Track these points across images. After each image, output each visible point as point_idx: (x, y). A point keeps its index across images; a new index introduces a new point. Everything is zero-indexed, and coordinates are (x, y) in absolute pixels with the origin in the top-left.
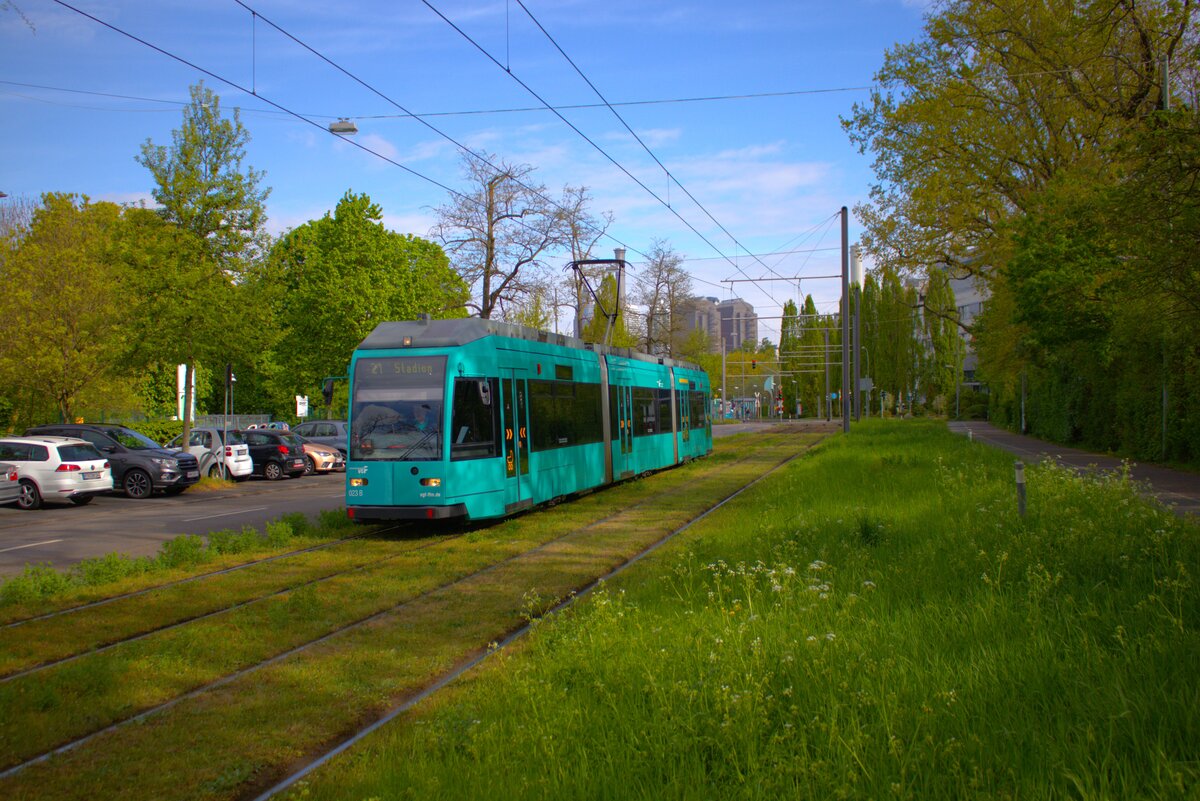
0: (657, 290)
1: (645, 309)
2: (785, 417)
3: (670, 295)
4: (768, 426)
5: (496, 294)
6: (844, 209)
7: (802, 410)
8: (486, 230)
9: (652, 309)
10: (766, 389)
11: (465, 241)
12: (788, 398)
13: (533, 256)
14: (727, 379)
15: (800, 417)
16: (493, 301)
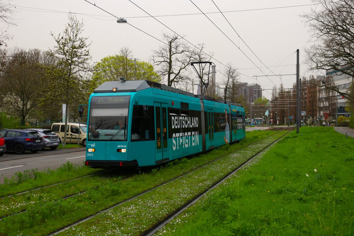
0: (228, 80)
1: (224, 86)
2: (273, 125)
3: (233, 82)
4: (267, 128)
5: (173, 80)
6: (298, 50)
7: (279, 122)
8: (169, 58)
9: (226, 86)
10: (266, 115)
11: (162, 62)
12: (274, 118)
13: (185, 67)
14: (252, 111)
15: (278, 125)
16: (171, 83)
